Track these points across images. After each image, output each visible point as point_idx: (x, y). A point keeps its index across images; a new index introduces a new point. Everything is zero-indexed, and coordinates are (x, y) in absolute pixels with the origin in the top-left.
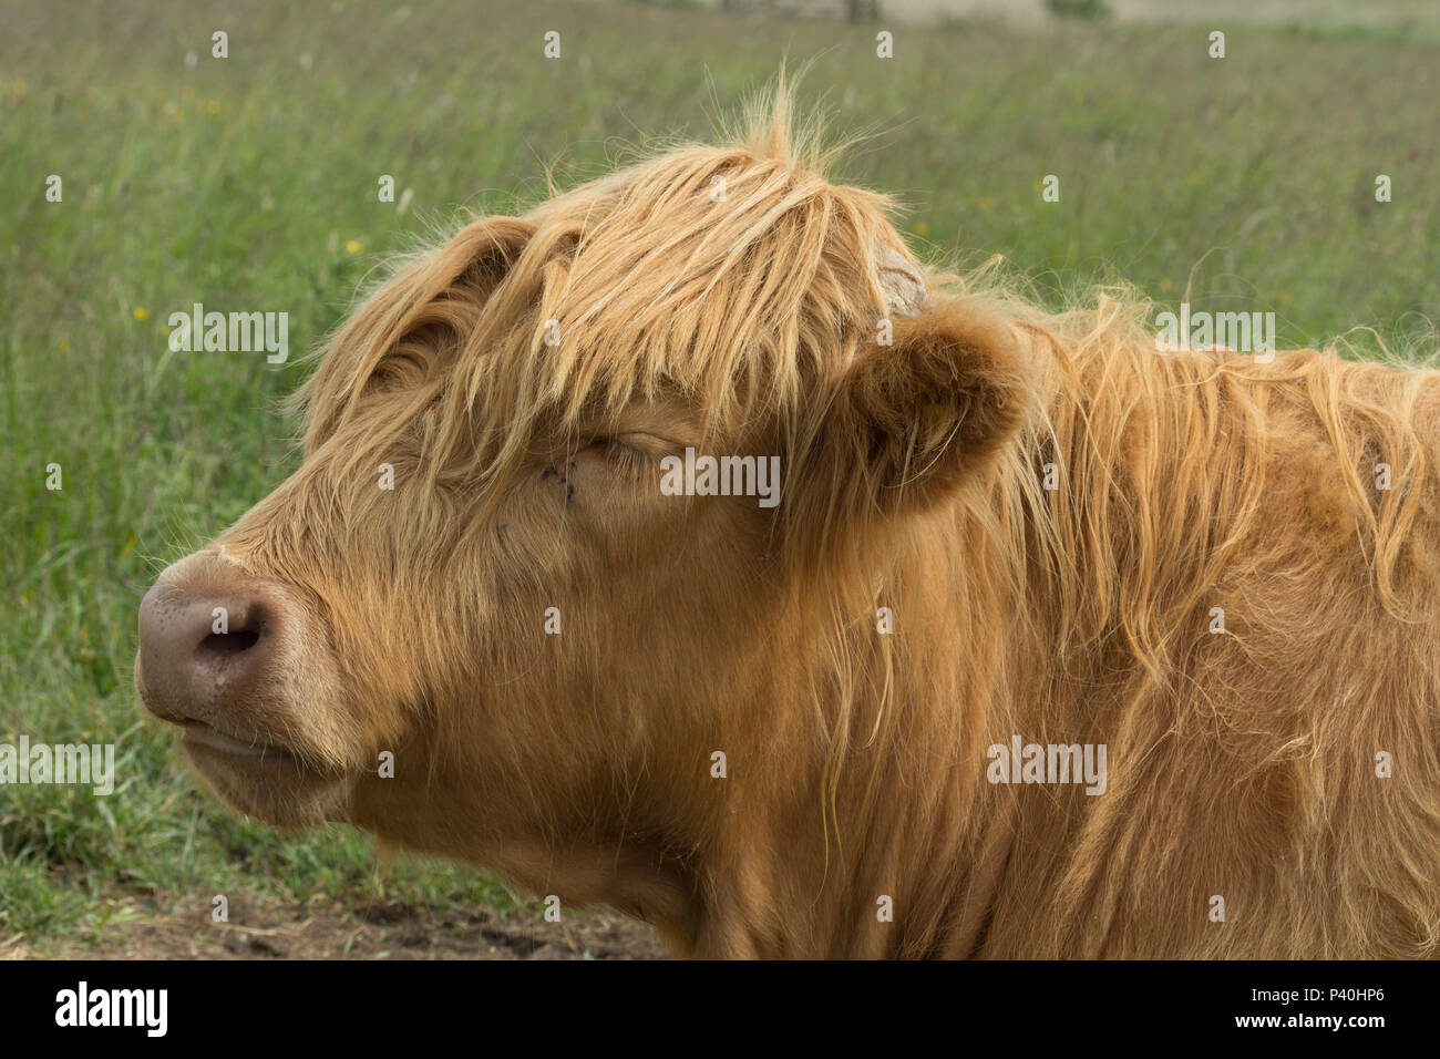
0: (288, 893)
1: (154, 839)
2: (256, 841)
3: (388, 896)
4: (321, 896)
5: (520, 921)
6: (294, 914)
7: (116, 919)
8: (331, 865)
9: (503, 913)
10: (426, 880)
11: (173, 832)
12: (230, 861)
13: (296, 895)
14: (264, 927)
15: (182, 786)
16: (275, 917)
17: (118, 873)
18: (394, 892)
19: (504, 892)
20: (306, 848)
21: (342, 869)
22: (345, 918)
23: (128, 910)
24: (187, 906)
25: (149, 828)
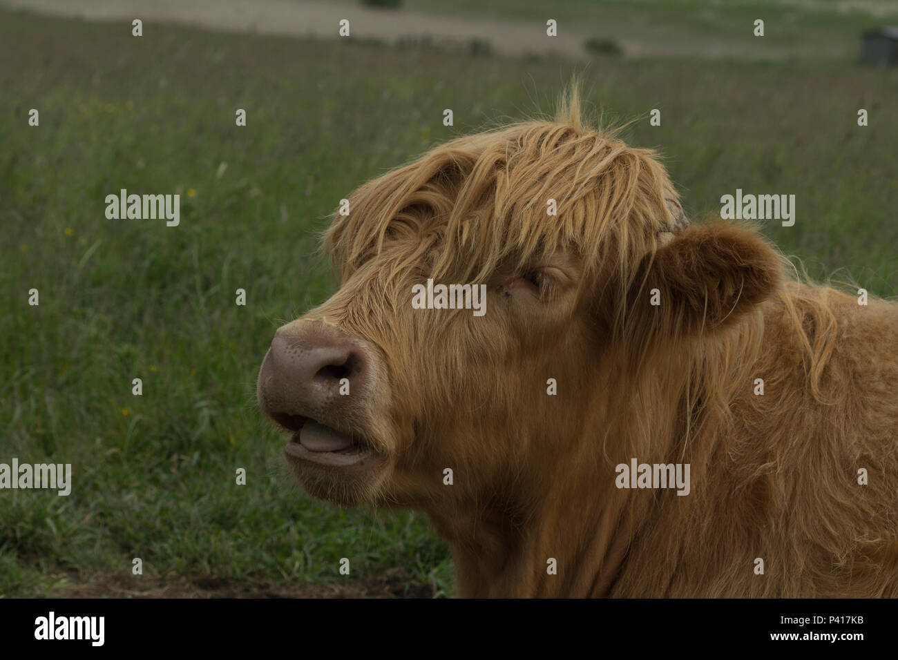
0: (155, 571)
1: (78, 540)
2: (137, 541)
3: (212, 573)
4: (174, 573)
5: (288, 588)
6: (158, 583)
7: (56, 586)
8: (180, 555)
9: (278, 583)
10: (234, 564)
11: (89, 536)
12: (122, 552)
13: (160, 572)
14: (142, 590)
15: (95, 509)
16: (147, 585)
17: (58, 560)
18: (215, 571)
19: (278, 571)
20: (166, 545)
21: (186, 558)
22: (188, 585)
23: (63, 581)
24: (97, 578)
25: (75, 533)
